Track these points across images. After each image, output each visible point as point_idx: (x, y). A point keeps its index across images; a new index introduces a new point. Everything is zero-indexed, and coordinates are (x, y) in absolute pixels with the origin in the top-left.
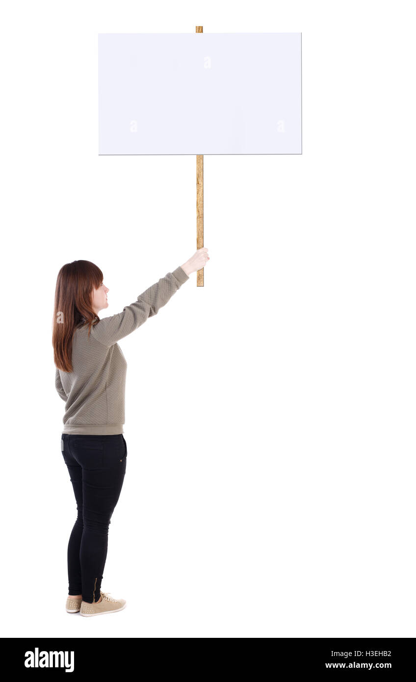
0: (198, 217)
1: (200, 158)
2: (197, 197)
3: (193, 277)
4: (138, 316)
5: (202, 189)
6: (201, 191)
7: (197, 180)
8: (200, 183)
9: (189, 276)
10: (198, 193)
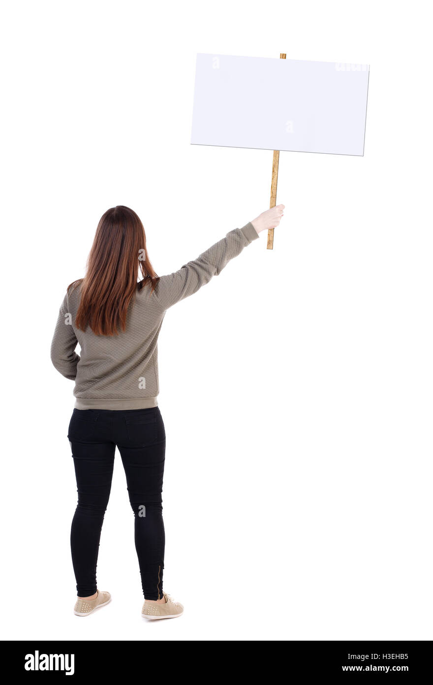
0: (271, 197)
1: (277, 153)
2: (272, 182)
3: (263, 235)
4: (203, 278)
5: (276, 175)
6: (276, 178)
7: (273, 169)
8: (275, 171)
9: (259, 234)
10: (273, 179)
